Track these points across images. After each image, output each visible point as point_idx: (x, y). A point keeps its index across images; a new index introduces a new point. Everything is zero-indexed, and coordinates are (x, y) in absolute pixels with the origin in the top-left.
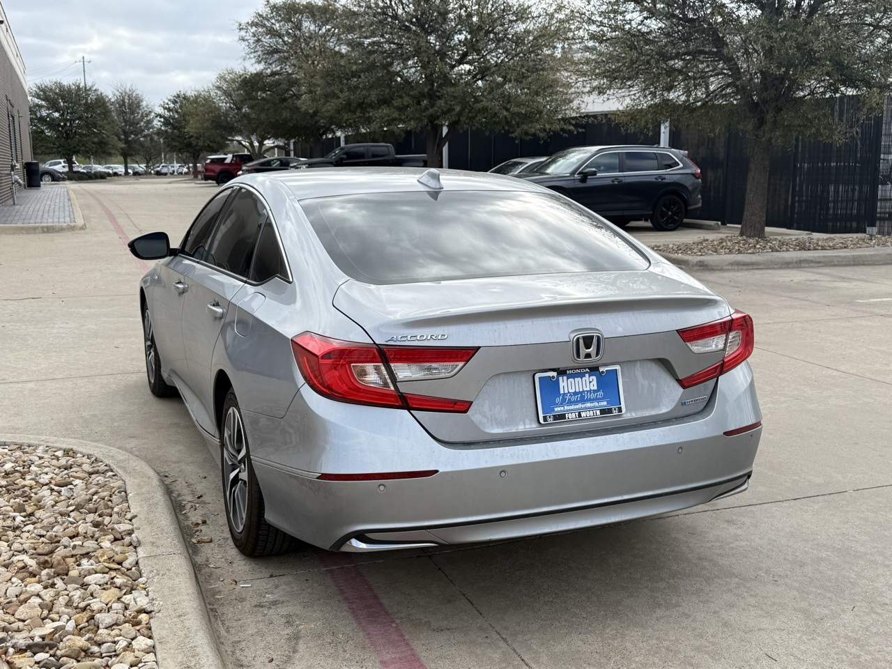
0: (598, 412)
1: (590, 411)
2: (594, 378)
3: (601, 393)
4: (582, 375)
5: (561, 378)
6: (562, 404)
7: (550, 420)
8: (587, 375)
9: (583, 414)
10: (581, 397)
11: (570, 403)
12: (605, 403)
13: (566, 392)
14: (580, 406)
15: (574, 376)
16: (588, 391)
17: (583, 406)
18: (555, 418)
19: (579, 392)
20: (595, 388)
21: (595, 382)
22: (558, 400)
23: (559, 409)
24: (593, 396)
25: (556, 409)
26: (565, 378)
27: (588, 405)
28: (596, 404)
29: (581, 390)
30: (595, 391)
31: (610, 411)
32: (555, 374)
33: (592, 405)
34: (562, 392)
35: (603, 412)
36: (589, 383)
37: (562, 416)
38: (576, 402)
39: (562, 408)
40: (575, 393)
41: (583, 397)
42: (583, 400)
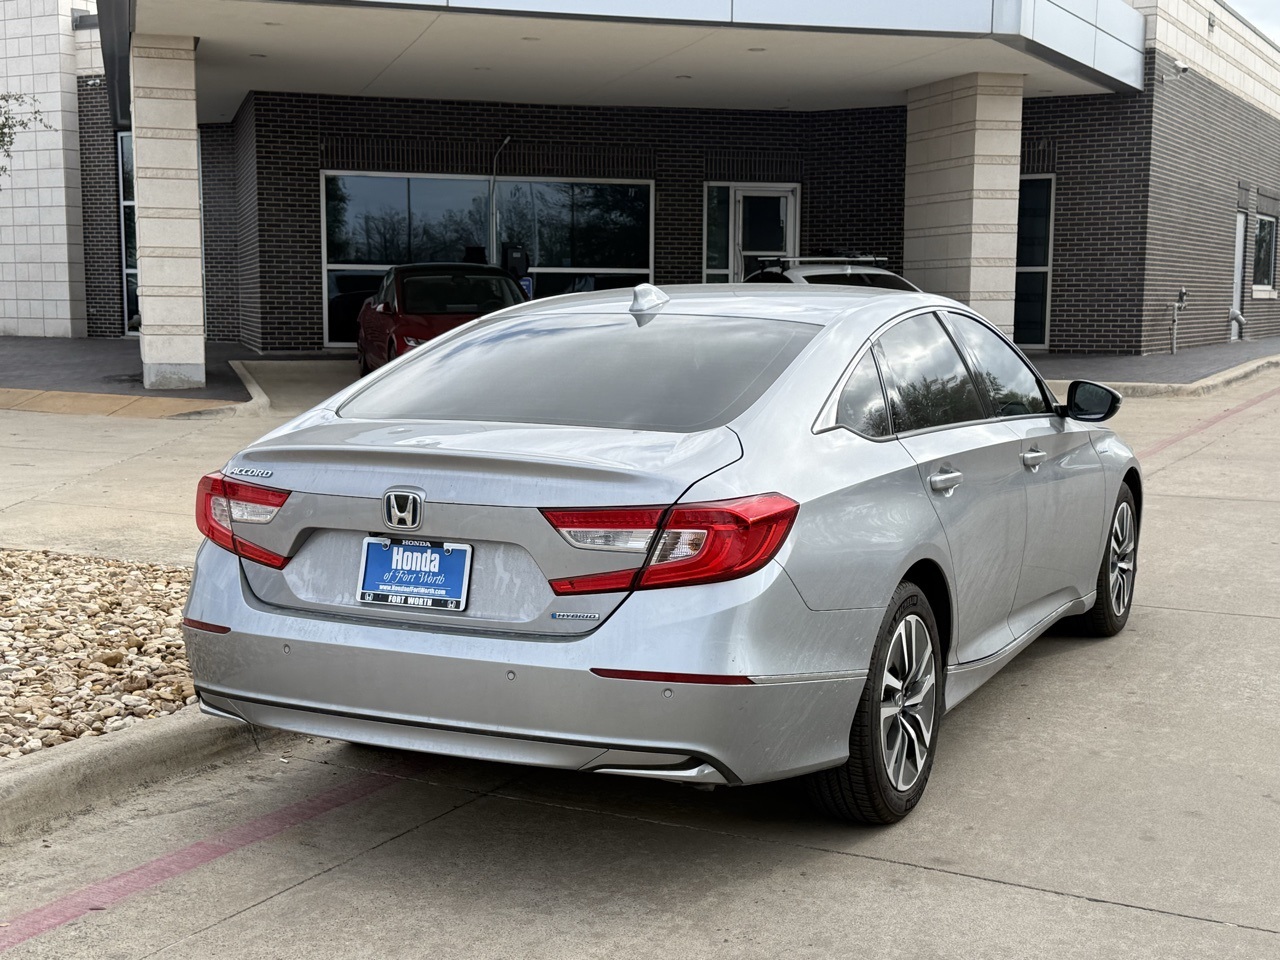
0: (430, 602)
1: (421, 597)
2: (437, 556)
3: (440, 579)
4: (423, 550)
5: (395, 549)
6: (390, 582)
7: (369, 599)
8: (429, 551)
9: (410, 600)
10: (416, 578)
11: (401, 583)
12: (443, 592)
13: (399, 567)
14: (411, 589)
15: (413, 549)
16: (426, 572)
17: (415, 590)
18: (377, 597)
19: (415, 572)
20: (436, 570)
21: (437, 562)
22: (387, 576)
23: (385, 587)
24: (430, 580)
25: (381, 587)
26: (401, 549)
27: (423, 590)
28: (432, 591)
29: (418, 569)
30: (434, 574)
31: (445, 603)
32: (388, 542)
33: (426, 591)
34: (394, 567)
35: (436, 602)
36: (429, 562)
37: (385, 598)
38: (408, 584)
39: (389, 588)
40: (410, 572)
41: (418, 578)
42: (417, 583)
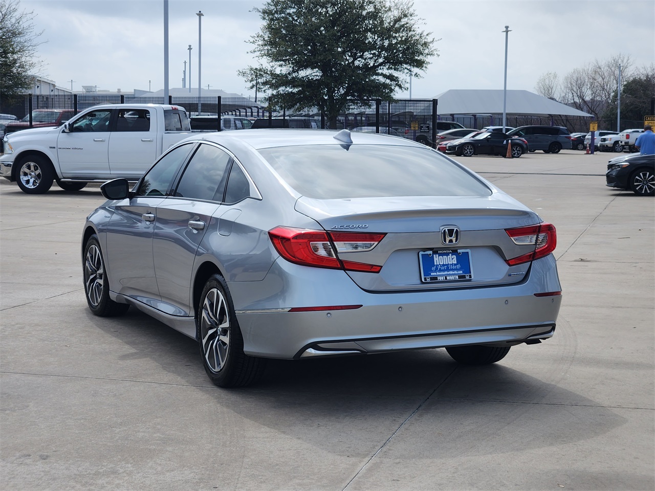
0: (457, 277)
1: (453, 276)
2: (455, 256)
3: (459, 266)
4: (447, 254)
5: (435, 256)
6: (435, 271)
7: (428, 280)
8: (450, 255)
9: (448, 278)
11: (440, 270)
12: (461, 272)
13: (438, 264)
14: (446, 273)
15: (442, 255)
16: (451, 264)
17: (448, 273)
18: (432, 279)
19: (446, 265)
20: (456, 263)
21: (455, 259)
22: (433, 269)
23: (434, 274)
24: (454, 267)
26: (437, 255)
27: (451, 272)
28: (456, 272)
29: (447, 263)
30: (455, 265)
31: (464, 277)
32: (431, 253)
33: (454, 273)
34: (435, 264)
35: (459, 277)
36: (452, 260)
37: (436, 278)
38: (444, 271)
39: (436, 274)
40: (444, 265)
41: (448, 268)
42: (448, 270)
